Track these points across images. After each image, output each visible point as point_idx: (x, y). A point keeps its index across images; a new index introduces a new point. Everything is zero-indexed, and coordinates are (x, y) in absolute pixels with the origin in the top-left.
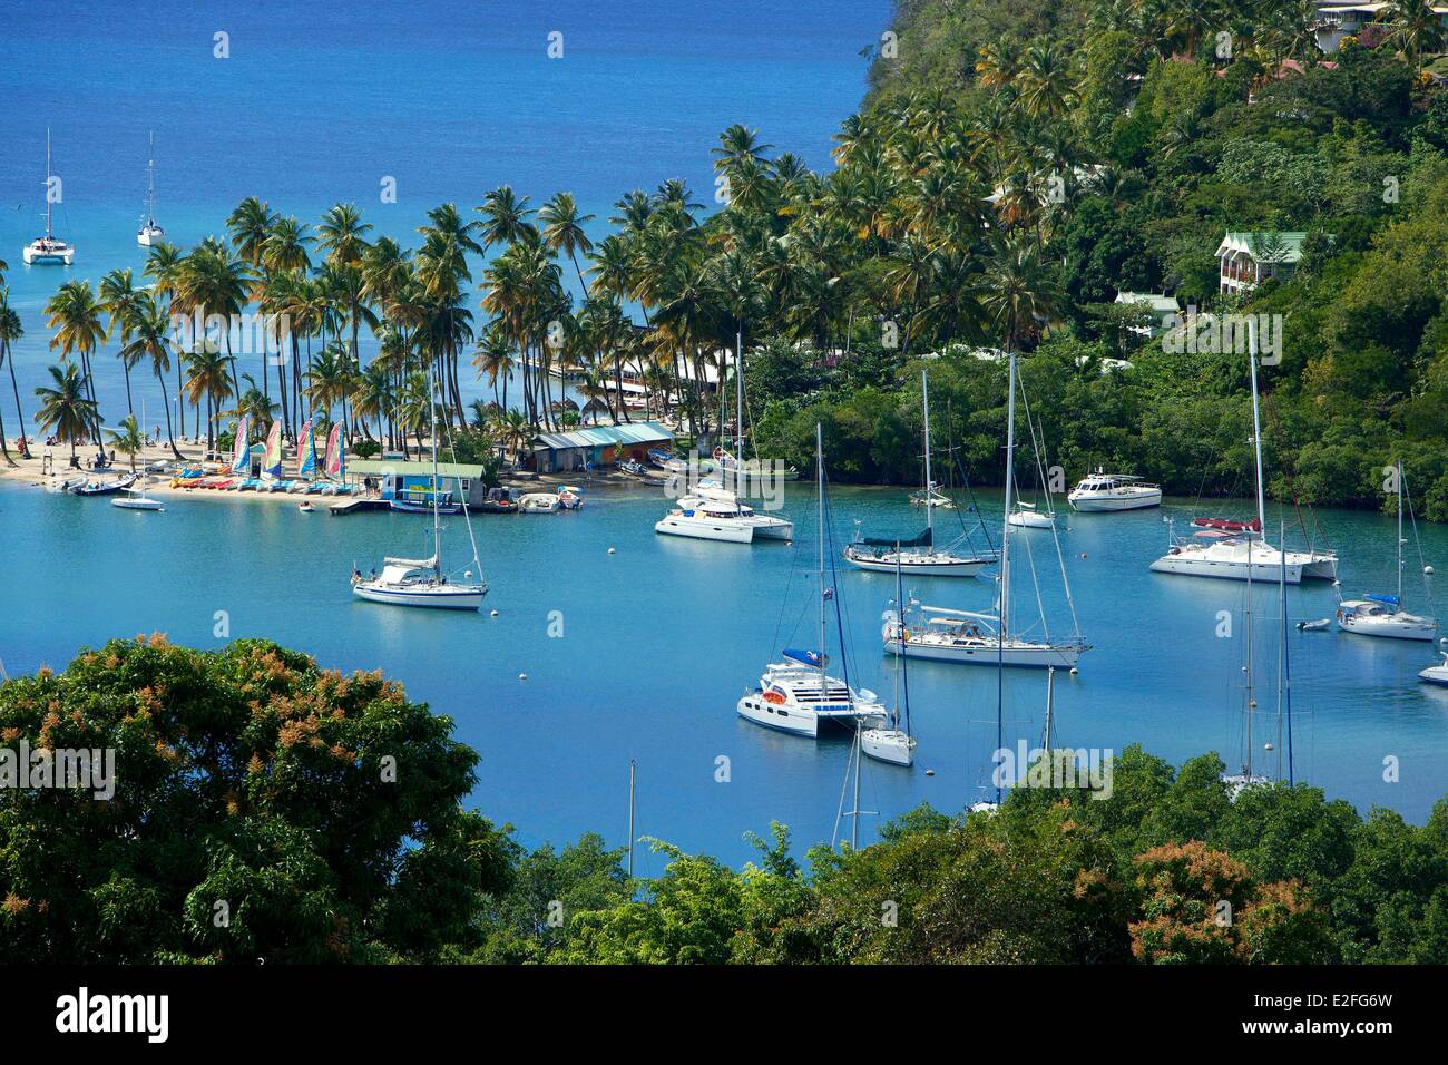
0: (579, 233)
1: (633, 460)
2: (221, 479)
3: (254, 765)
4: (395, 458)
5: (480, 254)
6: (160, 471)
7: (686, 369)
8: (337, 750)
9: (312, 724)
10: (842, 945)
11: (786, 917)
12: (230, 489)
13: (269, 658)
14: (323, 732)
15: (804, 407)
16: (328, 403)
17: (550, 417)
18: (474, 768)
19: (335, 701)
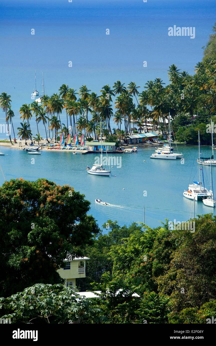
0: (136, 90)
1: (149, 141)
2: (58, 147)
3: (42, 206)
4: (96, 141)
5: (114, 96)
6: (45, 145)
7: (161, 120)
8: (59, 202)
9: (54, 196)
10: (177, 243)
11: (165, 237)
12: (60, 149)
13: (45, 182)
14: (57, 198)
15: (187, 128)
16: (81, 130)
17: (131, 132)
18: (90, 205)
19: (59, 191)
